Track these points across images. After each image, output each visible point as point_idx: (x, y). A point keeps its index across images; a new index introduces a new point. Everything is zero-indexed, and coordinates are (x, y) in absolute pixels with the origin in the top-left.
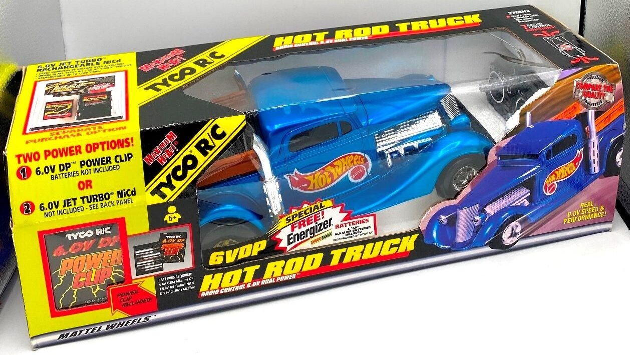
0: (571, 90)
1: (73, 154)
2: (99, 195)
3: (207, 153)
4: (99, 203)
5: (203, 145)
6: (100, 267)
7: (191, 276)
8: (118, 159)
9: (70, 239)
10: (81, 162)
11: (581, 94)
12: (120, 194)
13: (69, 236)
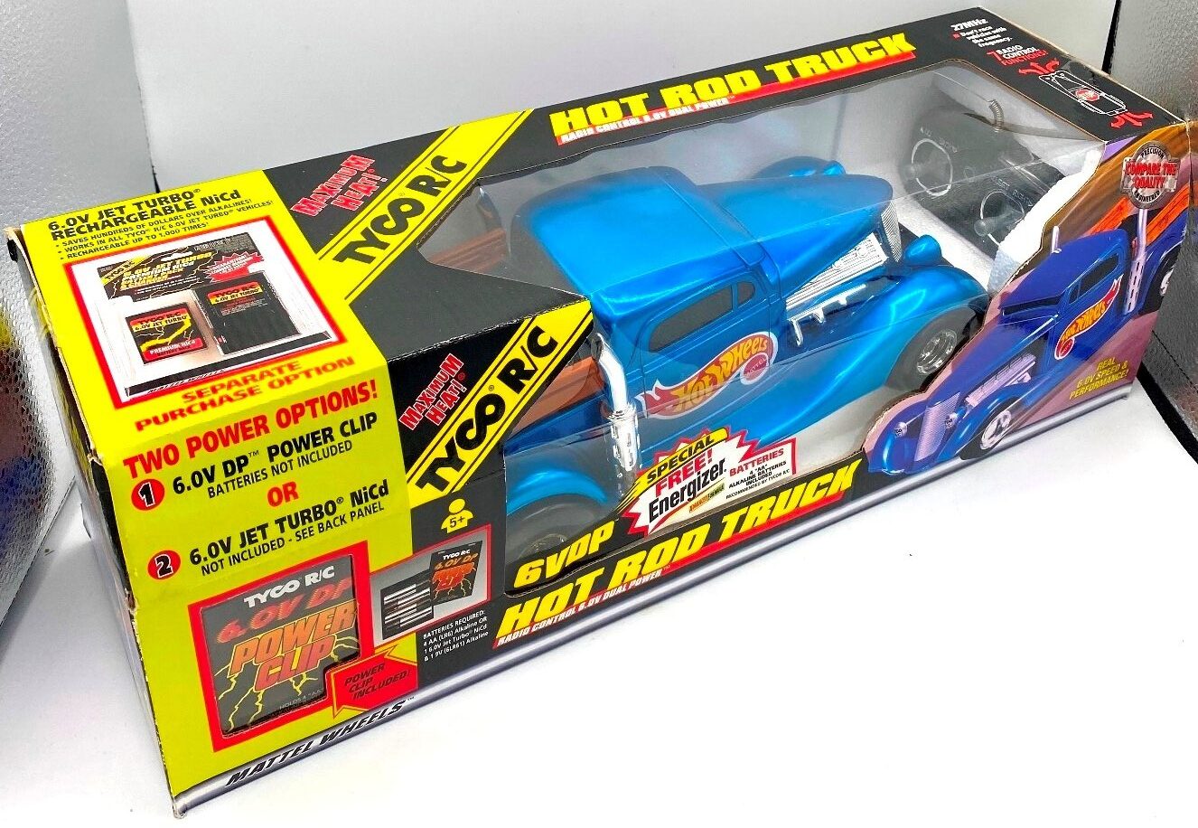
0: (1118, 178)
1: (252, 436)
2: (314, 508)
3: (523, 386)
4: (315, 524)
5: (513, 372)
6: (310, 640)
7: (482, 617)
8: (348, 429)
9: (252, 604)
10: (270, 449)
11: (1132, 183)
12: (356, 498)
13: (251, 601)
